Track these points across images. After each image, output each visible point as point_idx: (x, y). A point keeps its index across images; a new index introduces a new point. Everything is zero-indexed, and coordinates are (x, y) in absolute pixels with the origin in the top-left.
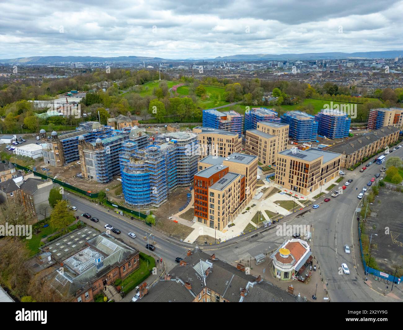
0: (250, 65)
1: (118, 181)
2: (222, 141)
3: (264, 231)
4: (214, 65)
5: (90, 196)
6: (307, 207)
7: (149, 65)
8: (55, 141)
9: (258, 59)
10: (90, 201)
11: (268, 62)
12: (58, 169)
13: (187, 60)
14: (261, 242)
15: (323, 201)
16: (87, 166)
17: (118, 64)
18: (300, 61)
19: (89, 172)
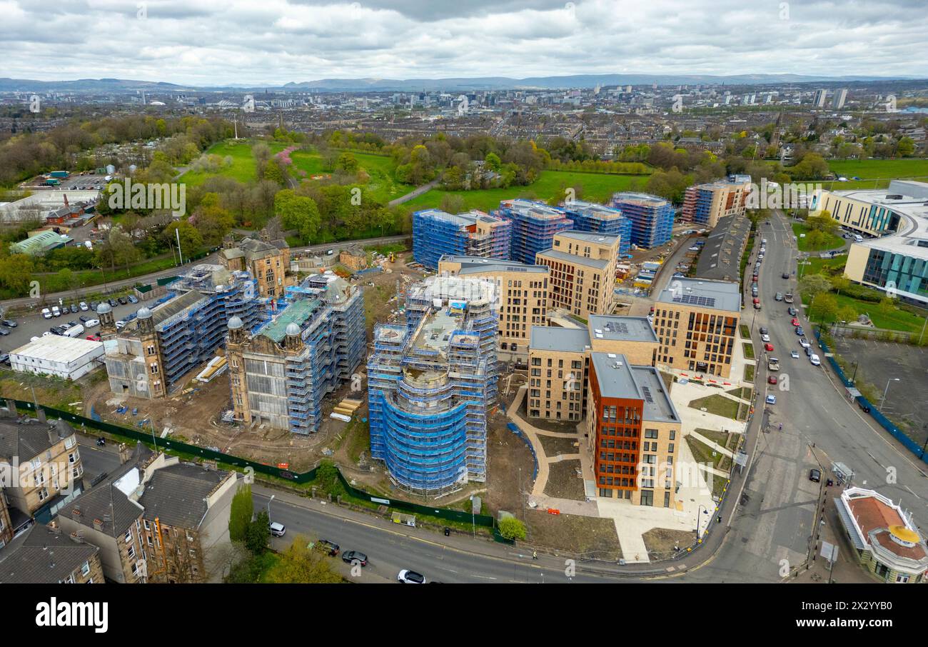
0: (358, 99)
1: (333, 419)
2: (520, 286)
3: (748, 482)
4: (290, 101)
5: (295, 480)
7: (153, 97)
8: (148, 334)
9: (367, 89)
10: (301, 494)
11: (392, 93)
12: (159, 405)
14: (773, 510)
15: (767, 384)
16: (250, 392)
17: (82, 97)
18: (446, 93)
19: (257, 408)
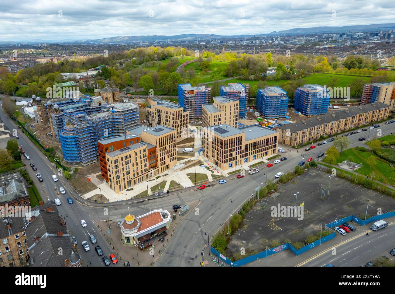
0: (301, 38)
2: (168, 114)
3: (153, 199)
4: (263, 40)
6: (214, 181)
8: (38, 105)
10: (44, 154)
12: (40, 127)
13: (241, 36)
14: (141, 208)
15: (235, 177)
